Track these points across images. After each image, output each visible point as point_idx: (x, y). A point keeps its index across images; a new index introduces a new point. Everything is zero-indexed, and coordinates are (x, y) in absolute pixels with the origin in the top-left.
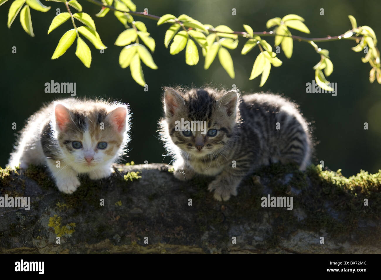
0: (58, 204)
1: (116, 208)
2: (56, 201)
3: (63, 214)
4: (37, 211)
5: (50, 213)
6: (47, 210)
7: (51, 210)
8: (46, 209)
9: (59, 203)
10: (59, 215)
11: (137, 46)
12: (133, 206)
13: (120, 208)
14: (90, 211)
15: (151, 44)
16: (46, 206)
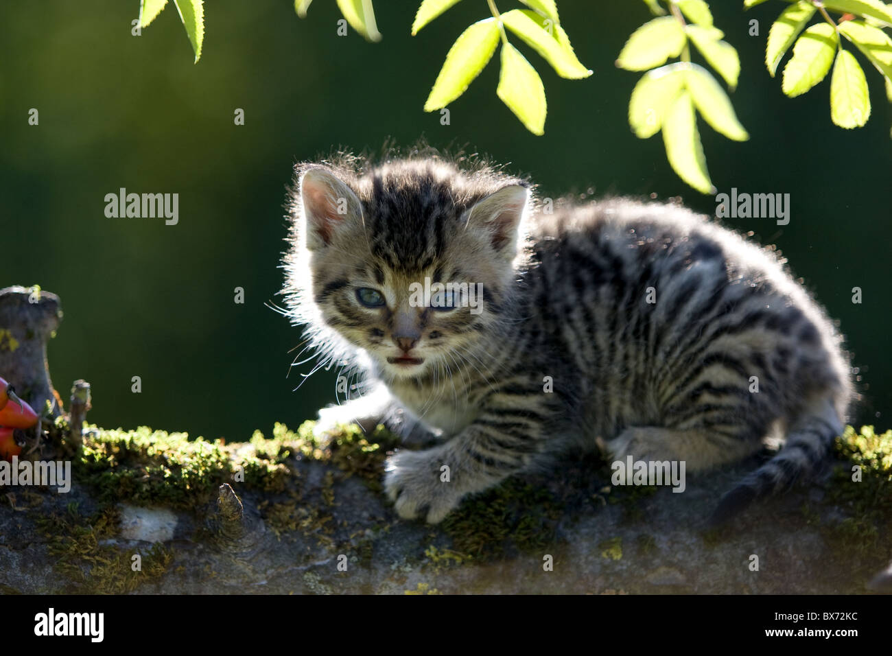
0: (430, 550)
1: (605, 567)
2: (424, 544)
3: (446, 583)
4: (365, 571)
5: (407, 578)
6: (398, 567)
7: (408, 569)
8: (393, 567)
9: (432, 547)
10: (433, 584)
11: (686, 68)
12: (657, 561)
13: (618, 568)
14: (527, 574)
15: (728, 62)
16: (396, 557)
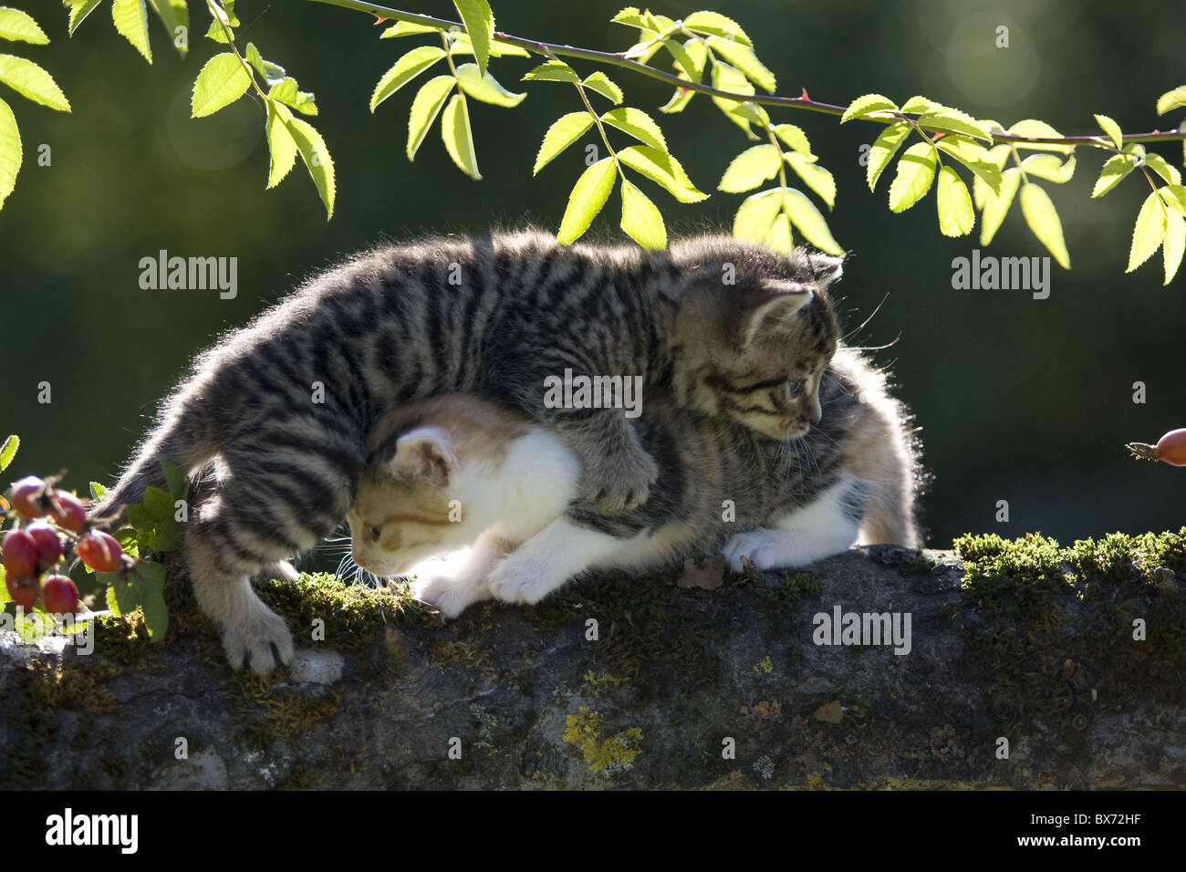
0: (589, 675)
1: (757, 680)
2: (584, 667)
3: (606, 705)
4: (529, 698)
5: (568, 703)
6: (559, 693)
7: (569, 694)
8: (555, 693)
9: (590, 672)
10: (594, 706)
12: (807, 671)
13: (769, 680)
14: (683, 692)
15: (825, 185)
16: (557, 683)
